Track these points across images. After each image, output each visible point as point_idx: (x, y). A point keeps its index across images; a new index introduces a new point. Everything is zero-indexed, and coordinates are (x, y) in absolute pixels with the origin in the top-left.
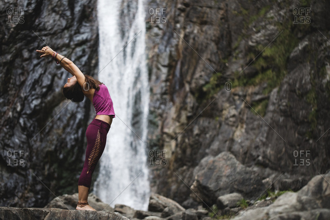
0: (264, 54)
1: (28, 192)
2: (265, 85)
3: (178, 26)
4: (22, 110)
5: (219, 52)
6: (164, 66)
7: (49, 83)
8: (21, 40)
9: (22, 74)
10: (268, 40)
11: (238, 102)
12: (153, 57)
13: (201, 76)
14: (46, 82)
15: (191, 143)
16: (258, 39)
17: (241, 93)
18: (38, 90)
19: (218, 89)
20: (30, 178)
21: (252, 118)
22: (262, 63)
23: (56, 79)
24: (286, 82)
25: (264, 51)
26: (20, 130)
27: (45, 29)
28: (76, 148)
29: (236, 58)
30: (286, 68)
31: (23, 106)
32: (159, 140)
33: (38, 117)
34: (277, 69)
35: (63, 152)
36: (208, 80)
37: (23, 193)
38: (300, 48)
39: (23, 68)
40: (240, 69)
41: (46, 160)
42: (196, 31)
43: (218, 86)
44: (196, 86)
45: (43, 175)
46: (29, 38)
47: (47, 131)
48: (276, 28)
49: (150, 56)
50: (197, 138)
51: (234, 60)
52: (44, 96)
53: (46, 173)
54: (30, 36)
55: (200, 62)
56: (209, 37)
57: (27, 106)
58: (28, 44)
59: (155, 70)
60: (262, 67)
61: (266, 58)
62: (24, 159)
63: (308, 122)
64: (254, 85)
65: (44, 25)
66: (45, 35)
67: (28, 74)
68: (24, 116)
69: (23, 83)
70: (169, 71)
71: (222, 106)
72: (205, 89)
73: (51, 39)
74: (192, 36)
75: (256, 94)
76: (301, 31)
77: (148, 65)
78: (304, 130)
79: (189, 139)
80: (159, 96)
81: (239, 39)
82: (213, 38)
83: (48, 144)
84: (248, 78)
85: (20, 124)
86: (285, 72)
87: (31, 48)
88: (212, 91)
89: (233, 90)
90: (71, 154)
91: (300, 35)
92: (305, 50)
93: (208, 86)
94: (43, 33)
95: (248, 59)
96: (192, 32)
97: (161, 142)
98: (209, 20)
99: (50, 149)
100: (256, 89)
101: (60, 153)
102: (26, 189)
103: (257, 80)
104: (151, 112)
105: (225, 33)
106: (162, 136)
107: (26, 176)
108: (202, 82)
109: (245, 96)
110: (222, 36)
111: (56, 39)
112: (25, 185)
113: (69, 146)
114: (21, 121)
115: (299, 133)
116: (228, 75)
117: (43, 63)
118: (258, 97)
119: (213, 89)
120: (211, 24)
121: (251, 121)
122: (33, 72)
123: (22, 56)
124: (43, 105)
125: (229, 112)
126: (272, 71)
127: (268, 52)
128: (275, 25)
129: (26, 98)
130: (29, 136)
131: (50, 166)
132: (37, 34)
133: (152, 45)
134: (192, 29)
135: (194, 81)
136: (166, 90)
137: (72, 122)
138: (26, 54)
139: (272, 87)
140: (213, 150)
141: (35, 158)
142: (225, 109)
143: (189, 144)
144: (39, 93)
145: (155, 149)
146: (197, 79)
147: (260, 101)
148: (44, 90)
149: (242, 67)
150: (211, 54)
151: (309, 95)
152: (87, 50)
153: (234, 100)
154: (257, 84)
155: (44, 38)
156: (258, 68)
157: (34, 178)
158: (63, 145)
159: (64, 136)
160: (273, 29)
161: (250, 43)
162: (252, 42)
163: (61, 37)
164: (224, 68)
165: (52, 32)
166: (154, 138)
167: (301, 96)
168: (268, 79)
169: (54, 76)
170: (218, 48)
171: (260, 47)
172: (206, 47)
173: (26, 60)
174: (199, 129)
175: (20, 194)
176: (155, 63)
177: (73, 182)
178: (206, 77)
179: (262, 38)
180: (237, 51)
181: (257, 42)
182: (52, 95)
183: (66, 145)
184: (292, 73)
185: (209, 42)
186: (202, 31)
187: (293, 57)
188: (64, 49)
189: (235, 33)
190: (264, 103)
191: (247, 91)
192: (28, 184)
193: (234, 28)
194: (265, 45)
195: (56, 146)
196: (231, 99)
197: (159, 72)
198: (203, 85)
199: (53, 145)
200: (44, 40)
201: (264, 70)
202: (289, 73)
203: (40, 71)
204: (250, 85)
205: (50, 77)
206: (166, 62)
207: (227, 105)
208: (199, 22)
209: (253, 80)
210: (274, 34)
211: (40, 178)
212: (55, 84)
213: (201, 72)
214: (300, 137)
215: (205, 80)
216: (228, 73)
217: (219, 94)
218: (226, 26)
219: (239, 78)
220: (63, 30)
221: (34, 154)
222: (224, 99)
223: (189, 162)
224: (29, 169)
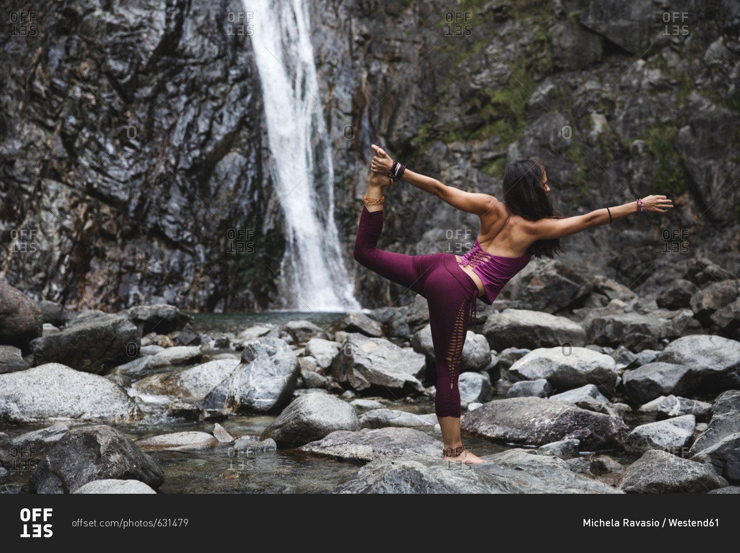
0: (494, 100)
1: (202, 276)
2: (497, 140)
3: (358, 62)
4: (177, 163)
5: (425, 97)
6: (346, 114)
7: (207, 129)
8: (163, 68)
9: (170, 115)
10: (497, 81)
11: (461, 161)
12: (330, 101)
13: (405, 127)
14: (203, 126)
15: (402, 213)
16: (484, 80)
17: (463, 149)
18: (194, 137)
19: (429, 144)
20: (202, 256)
21: (485, 181)
22: (490, 110)
23: (215, 123)
24: (530, 136)
25: (494, 96)
26: (178, 191)
27: (193, 56)
28: (255, 217)
29: (447, 105)
30: (525, 119)
31: (178, 158)
32: (350, 209)
33: (199, 173)
34: (513, 119)
35: (239, 222)
36: (415, 131)
37: (195, 277)
38: (544, 92)
39: (169, 107)
40: (457, 119)
41: (220, 232)
42: (384, 71)
43: (428, 140)
44: (399, 140)
45: (219, 252)
46: (174, 67)
47: (213, 192)
48: (506, 67)
49: (327, 101)
50: (408, 206)
51: (444, 108)
52: (202, 146)
53: (222, 250)
54: (174, 64)
55: (401, 109)
56: (409, 79)
57: (182, 158)
58: (172, 75)
59: (334, 119)
60: (491, 116)
61: (496, 105)
62: (189, 231)
63: (574, 185)
64: (481, 139)
65: (191, 50)
66: (194, 64)
67: (178, 115)
68: (181, 172)
69: (173, 127)
70: (353, 121)
71: (439, 166)
72: (413, 143)
73: (202, 69)
74: (381, 77)
75: (487, 150)
76: (538, 72)
77: (325, 111)
78: (570, 195)
79: (397, 208)
80: (344, 152)
81: (447, 82)
82: (415, 79)
83: (220, 211)
84: (471, 131)
85: (177, 182)
86: (524, 123)
87: (177, 81)
88: (422, 147)
89: (450, 146)
90: (250, 224)
91: (536, 77)
92: (551, 96)
93: (416, 139)
94: (191, 61)
95: (469, 106)
96: (380, 71)
97: (354, 211)
98: (403, 56)
99: (224, 218)
100: (485, 144)
101: (236, 224)
102: (197, 271)
103: (484, 132)
104: (337, 173)
105: (428, 72)
106: (354, 203)
107: (194, 255)
108: (408, 134)
109: (470, 153)
110: (425, 77)
111: (208, 70)
112: (196, 266)
113: (246, 213)
114: (178, 178)
115: (563, 200)
116: (440, 127)
117: (195, 102)
118: (490, 155)
119: (423, 143)
120: (407, 60)
121: (486, 184)
122: (185, 114)
123: (165, 90)
124: (204, 158)
125: (452, 174)
126: (506, 122)
127: (499, 96)
128: (504, 63)
129: (181, 148)
130: (191, 199)
131: (227, 240)
132: (182, 61)
133: (326, 86)
134: (379, 67)
135: (394, 133)
136: (352, 145)
137: (243, 182)
138: (171, 89)
139: (507, 141)
140: (439, 221)
141: (203, 229)
142: (444, 170)
143: (398, 215)
144: (196, 142)
145: (347, 220)
146: (399, 130)
147: (494, 159)
148: (203, 138)
149: (459, 116)
150: (416, 99)
151: (571, 151)
152: (249, 87)
153: (456, 159)
154: (485, 138)
155: (192, 68)
156: (486, 117)
157: (207, 256)
158: (238, 212)
159: (236, 200)
160: (502, 69)
161: (473, 86)
162: (476, 84)
163: (214, 69)
164: (434, 118)
165: (202, 60)
166: (345, 206)
167: (559, 152)
168: (500, 132)
169: (212, 119)
170: (423, 92)
171: (488, 91)
172: (407, 90)
173: (173, 96)
174: (409, 195)
175: (191, 278)
176: (333, 110)
177: (254, 262)
178: (412, 128)
179: (490, 80)
180: (447, 97)
181: (482, 84)
182: (213, 143)
183: (242, 213)
184: (535, 124)
185: (409, 83)
186: (395, 70)
187: (535, 104)
188: (220, 84)
189: (440, 73)
190: (500, 161)
191: (471, 147)
192: (200, 265)
193: (438, 67)
194: (495, 88)
195: (230, 213)
196: (450, 157)
197: (340, 121)
198: (410, 139)
199: (225, 211)
200: (193, 71)
201: (493, 120)
202: (530, 124)
203: (192, 111)
204: (474, 139)
205: (207, 121)
206: (349, 109)
207: (445, 164)
208: (387, 58)
209: (478, 132)
210: (505, 74)
211: (216, 256)
212: (214, 131)
213: (404, 122)
214: (565, 204)
215: (412, 131)
216: (440, 124)
217: (431, 150)
218: (427, 65)
219: (456, 131)
220: (216, 59)
221: (200, 224)
222: (441, 157)
223: (401, 237)
224: (196, 244)
